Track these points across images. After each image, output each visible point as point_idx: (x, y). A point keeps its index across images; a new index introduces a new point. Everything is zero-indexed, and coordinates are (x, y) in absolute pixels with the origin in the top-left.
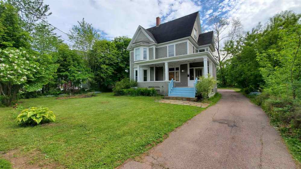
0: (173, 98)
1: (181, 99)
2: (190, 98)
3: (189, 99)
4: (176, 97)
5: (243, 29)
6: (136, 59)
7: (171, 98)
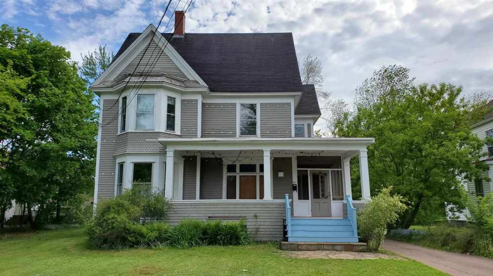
0: (309, 247)
1: (330, 247)
2: (354, 245)
3: (349, 248)
4: (318, 244)
5: (321, 86)
6: (137, 125)
7: (304, 247)
